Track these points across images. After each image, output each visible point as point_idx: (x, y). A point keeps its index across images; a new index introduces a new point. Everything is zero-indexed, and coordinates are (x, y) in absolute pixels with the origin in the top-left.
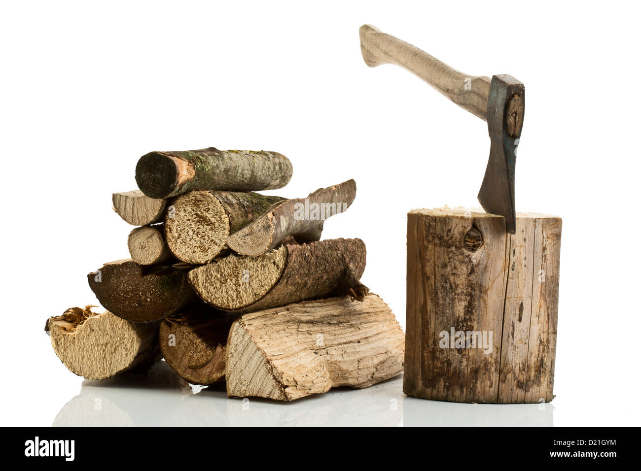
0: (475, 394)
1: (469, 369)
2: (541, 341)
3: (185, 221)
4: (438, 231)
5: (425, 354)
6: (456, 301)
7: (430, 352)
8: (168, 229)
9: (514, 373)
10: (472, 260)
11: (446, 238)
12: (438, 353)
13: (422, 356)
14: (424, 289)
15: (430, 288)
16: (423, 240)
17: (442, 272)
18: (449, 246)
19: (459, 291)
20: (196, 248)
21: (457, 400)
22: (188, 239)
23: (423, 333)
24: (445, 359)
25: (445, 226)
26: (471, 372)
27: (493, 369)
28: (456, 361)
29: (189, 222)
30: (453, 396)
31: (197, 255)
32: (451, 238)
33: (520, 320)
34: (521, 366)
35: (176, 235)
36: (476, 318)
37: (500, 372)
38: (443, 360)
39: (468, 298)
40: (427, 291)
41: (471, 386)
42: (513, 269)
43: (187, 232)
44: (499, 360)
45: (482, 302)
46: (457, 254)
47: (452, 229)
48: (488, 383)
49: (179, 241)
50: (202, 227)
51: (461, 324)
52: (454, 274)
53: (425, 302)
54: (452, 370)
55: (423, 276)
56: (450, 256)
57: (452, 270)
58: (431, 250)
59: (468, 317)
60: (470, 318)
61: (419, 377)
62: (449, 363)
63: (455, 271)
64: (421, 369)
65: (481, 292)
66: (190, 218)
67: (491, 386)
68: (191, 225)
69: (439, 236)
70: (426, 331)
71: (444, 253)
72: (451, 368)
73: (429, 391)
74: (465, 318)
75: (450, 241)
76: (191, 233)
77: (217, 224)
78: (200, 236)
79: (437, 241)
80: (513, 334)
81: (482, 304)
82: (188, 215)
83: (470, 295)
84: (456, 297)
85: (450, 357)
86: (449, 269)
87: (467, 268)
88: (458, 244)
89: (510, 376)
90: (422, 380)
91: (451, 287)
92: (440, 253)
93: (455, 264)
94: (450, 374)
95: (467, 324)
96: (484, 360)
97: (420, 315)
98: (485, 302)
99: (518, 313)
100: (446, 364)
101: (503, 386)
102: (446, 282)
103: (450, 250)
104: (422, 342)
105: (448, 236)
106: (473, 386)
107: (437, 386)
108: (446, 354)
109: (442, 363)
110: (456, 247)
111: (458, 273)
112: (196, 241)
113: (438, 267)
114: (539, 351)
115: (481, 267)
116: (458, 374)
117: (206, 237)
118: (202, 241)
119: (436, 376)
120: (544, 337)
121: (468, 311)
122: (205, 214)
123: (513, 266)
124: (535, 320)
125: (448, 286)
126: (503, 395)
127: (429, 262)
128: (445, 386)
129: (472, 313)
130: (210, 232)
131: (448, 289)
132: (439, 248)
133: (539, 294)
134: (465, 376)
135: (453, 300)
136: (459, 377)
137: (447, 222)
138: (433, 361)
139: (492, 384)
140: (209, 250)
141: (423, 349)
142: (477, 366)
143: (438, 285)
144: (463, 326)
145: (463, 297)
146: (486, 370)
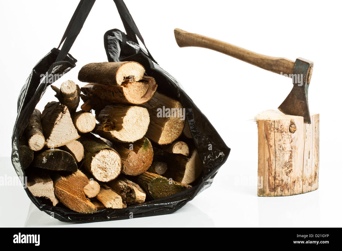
0: (294, 191)
1: (291, 181)
2: (315, 165)
3: (111, 169)
4: (276, 126)
5: (270, 178)
6: (285, 154)
7: (273, 177)
8: (120, 165)
9: (308, 180)
10: (292, 137)
11: (280, 129)
12: (277, 177)
13: (269, 179)
14: (269, 151)
15: (273, 150)
16: (268, 131)
17: (279, 143)
18: (282, 132)
19: (286, 150)
20: (107, 157)
21: (286, 195)
22: (110, 161)
23: (269, 169)
24: (281, 179)
25: (280, 124)
26: (292, 183)
27: (300, 180)
28: (286, 179)
29: (110, 168)
30: (285, 194)
31: (106, 154)
32: (283, 129)
33: (309, 158)
34: (310, 177)
35: (116, 162)
36: (294, 160)
37: (303, 181)
38: (280, 180)
39: (290, 152)
40: (271, 152)
41: (292, 189)
42: (306, 138)
43: (111, 164)
44: (302, 176)
45: (296, 153)
46: (286, 135)
47: (283, 125)
48: (299, 186)
49: (115, 160)
50: (104, 166)
51: (287, 164)
52: (284, 143)
53: (270, 156)
54: (284, 183)
55: (268, 146)
56: (282, 136)
57: (283, 142)
58: (273, 135)
59: (290, 160)
60: (291, 161)
61: (267, 188)
62: (282, 180)
63: (284, 142)
64: (268, 185)
65: (295, 149)
66: (109, 170)
67: (300, 187)
68: (109, 167)
69: (277, 128)
70: (270, 169)
71: (280, 135)
72: (284, 182)
73: (273, 193)
74: (289, 161)
75: (282, 130)
76: (109, 164)
77: (97, 168)
78: (105, 162)
79: (276, 130)
80: (307, 164)
81: (296, 154)
82: (110, 171)
83: (291, 151)
84: (285, 153)
85: (283, 178)
86: (282, 142)
87: (290, 140)
88: (286, 131)
89: (306, 182)
90: (269, 189)
91: (283, 149)
92: (277, 136)
93: (285, 139)
94: (283, 185)
95: (290, 163)
96: (297, 177)
97: (267, 162)
98: (297, 153)
99: (308, 155)
100: (281, 181)
101: (304, 186)
102: (280, 147)
103: (282, 134)
104: (268, 173)
105: (281, 128)
106: (293, 188)
107: (277, 191)
108: (281, 177)
109: (279, 181)
110: (285, 132)
111: (286, 143)
112: (107, 160)
113: (277, 141)
114: (315, 169)
115: (295, 139)
116: (286, 185)
117: (102, 162)
118: (104, 160)
119: (276, 187)
120: (316, 163)
121: (290, 158)
122: (102, 172)
123: (306, 137)
124: (313, 157)
125: (281, 149)
126: (304, 190)
127: (272, 139)
128: (281, 190)
129: (292, 158)
130: (100, 164)
131: (281, 150)
132: (277, 133)
133: (314, 146)
134: (289, 185)
135: (284, 154)
136: (287, 186)
137: (280, 122)
138: (275, 180)
139: (300, 186)
140: (100, 156)
141: (269, 176)
142: (295, 180)
143: (277, 149)
144: (288, 164)
145: (288, 152)
146: (298, 181)
